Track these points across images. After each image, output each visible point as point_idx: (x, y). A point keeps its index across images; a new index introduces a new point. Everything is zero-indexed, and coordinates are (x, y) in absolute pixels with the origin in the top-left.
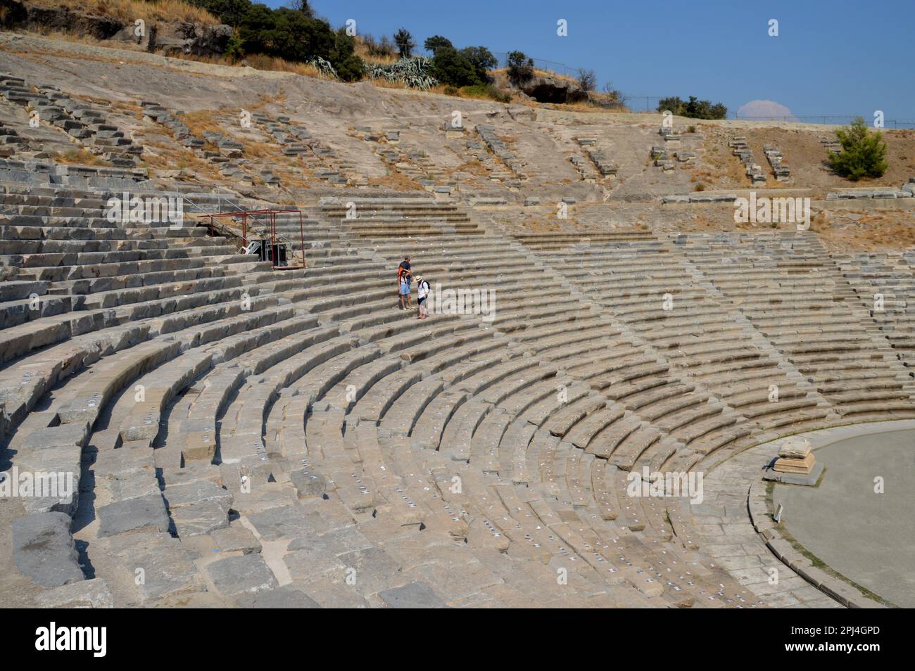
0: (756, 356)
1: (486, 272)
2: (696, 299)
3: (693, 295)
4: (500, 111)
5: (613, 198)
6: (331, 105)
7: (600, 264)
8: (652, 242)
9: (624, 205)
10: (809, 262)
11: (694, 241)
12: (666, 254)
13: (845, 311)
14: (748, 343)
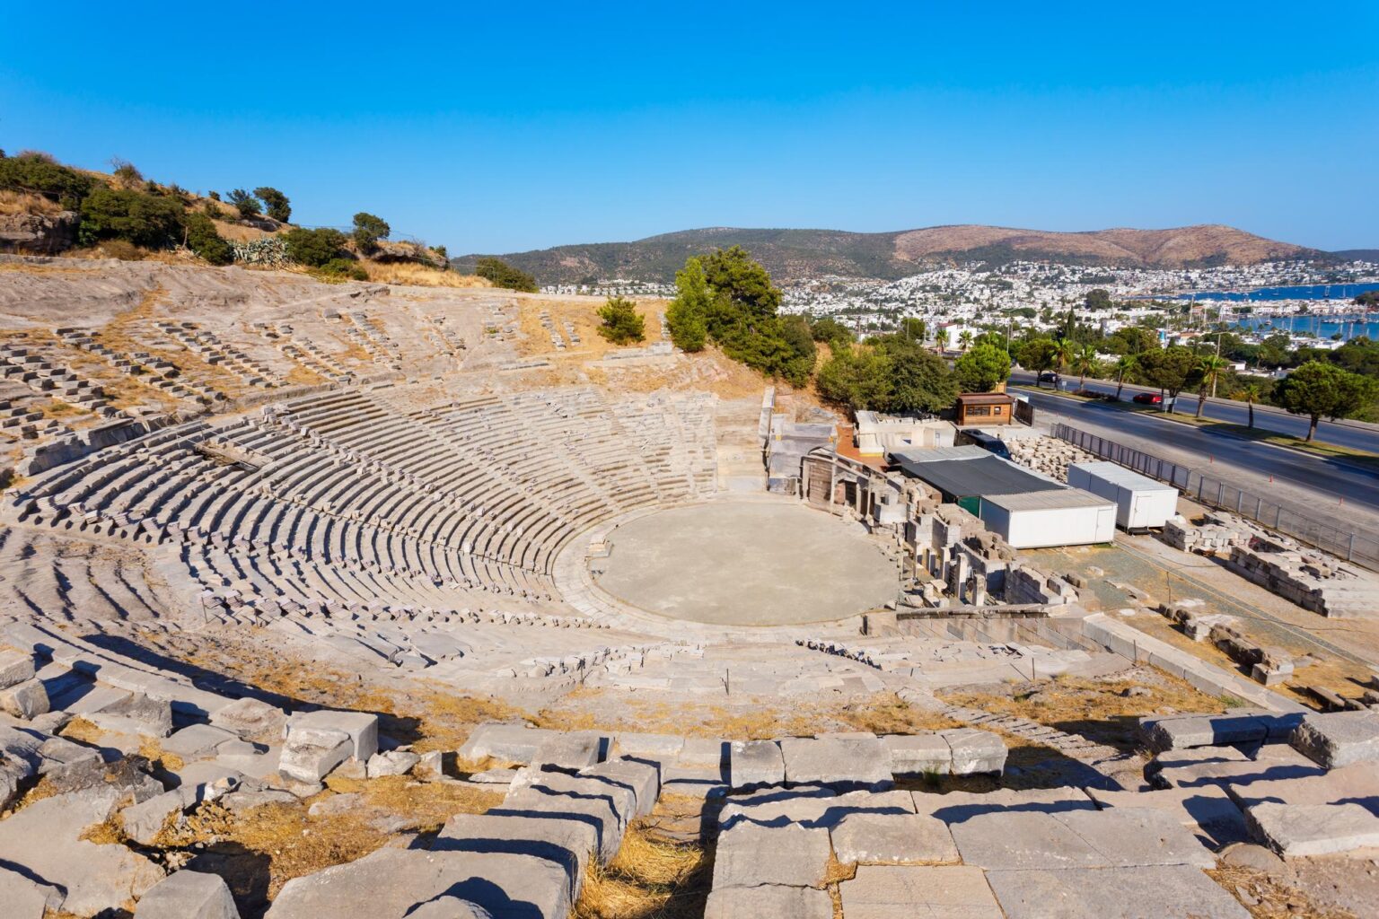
0: (571, 480)
1: (400, 448)
2: (533, 445)
3: (530, 442)
4: (361, 290)
5: (466, 369)
6: (216, 298)
7: (469, 427)
8: (498, 405)
9: (474, 375)
10: (596, 409)
11: (525, 402)
12: (508, 414)
13: (618, 442)
14: (567, 472)
